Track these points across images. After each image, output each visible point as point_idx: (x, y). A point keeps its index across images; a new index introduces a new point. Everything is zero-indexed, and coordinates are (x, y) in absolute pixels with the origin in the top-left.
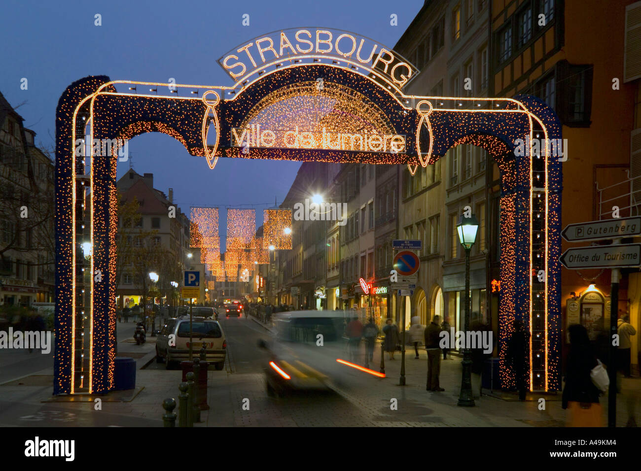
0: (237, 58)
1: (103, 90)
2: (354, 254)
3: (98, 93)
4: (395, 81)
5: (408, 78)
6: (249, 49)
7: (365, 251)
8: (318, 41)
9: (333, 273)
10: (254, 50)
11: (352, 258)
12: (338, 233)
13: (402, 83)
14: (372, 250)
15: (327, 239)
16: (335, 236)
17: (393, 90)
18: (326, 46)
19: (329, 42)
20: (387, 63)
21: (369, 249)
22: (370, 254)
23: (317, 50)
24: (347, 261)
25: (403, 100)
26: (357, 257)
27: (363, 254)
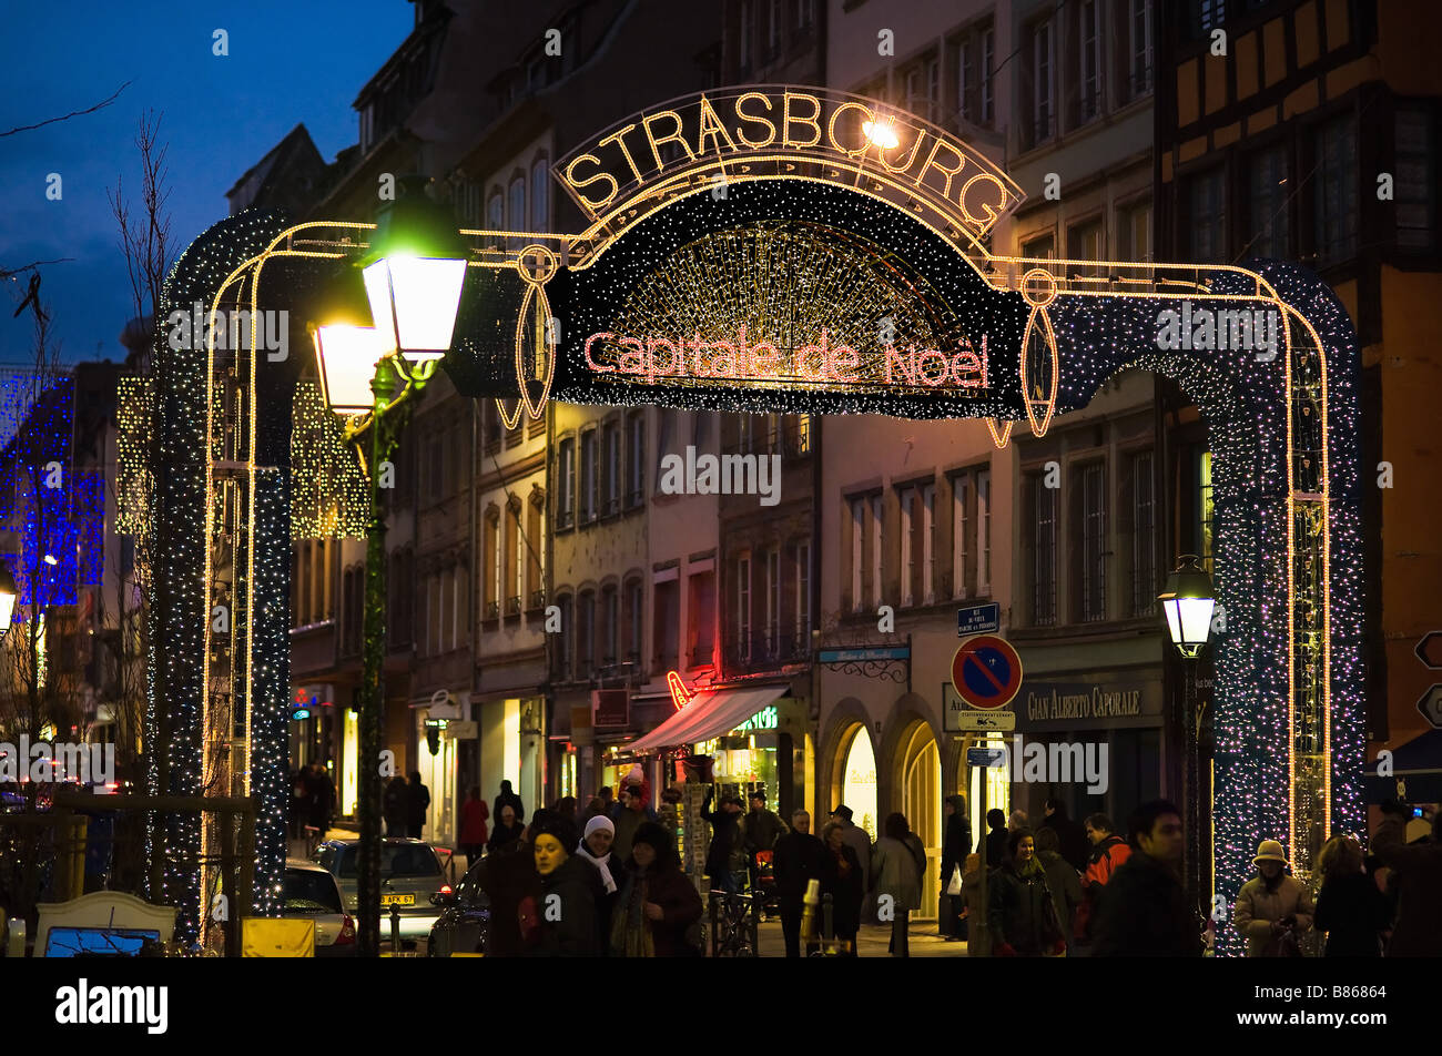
0: (597, 161)
1: (282, 246)
2: (619, 571)
3: (270, 252)
4: (969, 218)
5: (997, 211)
6: (625, 138)
7: (673, 564)
8: (787, 119)
9: (511, 637)
10: (637, 142)
11: (614, 587)
12: (540, 478)
13: (985, 224)
14: (707, 565)
15: (479, 495)
16: (523, 489)
17: (964, 242)
18: (806, 133)
19: (812, 122)
20: (949, 174)
21: (693, 559)
22: (699, 580)
23: (786, 141)
24: (586, 594)
25: (989, 268)
26: (634, 583)
27: (662, 577)
